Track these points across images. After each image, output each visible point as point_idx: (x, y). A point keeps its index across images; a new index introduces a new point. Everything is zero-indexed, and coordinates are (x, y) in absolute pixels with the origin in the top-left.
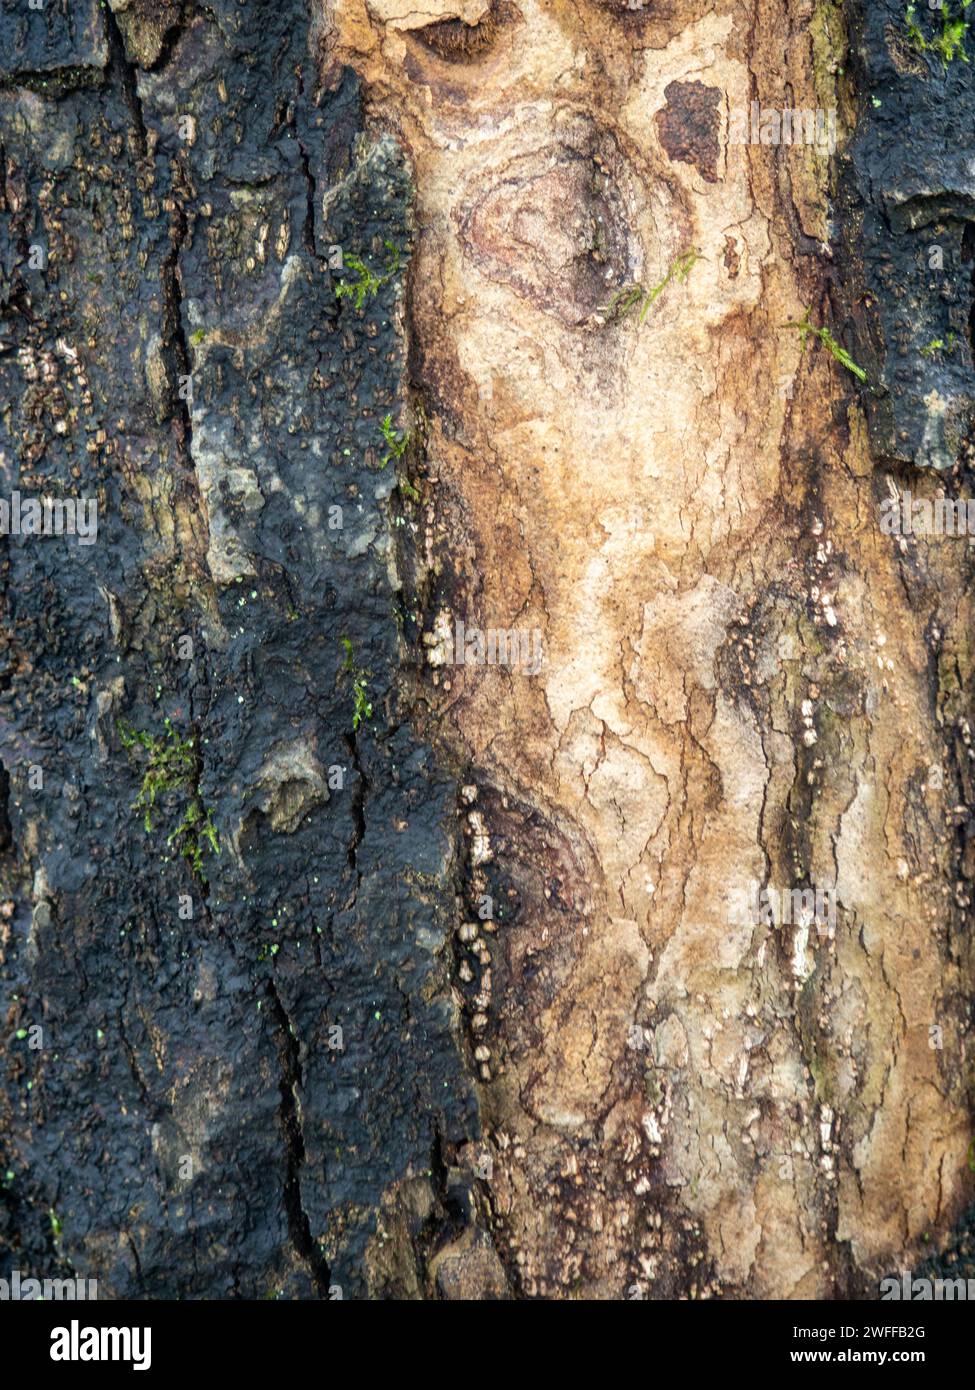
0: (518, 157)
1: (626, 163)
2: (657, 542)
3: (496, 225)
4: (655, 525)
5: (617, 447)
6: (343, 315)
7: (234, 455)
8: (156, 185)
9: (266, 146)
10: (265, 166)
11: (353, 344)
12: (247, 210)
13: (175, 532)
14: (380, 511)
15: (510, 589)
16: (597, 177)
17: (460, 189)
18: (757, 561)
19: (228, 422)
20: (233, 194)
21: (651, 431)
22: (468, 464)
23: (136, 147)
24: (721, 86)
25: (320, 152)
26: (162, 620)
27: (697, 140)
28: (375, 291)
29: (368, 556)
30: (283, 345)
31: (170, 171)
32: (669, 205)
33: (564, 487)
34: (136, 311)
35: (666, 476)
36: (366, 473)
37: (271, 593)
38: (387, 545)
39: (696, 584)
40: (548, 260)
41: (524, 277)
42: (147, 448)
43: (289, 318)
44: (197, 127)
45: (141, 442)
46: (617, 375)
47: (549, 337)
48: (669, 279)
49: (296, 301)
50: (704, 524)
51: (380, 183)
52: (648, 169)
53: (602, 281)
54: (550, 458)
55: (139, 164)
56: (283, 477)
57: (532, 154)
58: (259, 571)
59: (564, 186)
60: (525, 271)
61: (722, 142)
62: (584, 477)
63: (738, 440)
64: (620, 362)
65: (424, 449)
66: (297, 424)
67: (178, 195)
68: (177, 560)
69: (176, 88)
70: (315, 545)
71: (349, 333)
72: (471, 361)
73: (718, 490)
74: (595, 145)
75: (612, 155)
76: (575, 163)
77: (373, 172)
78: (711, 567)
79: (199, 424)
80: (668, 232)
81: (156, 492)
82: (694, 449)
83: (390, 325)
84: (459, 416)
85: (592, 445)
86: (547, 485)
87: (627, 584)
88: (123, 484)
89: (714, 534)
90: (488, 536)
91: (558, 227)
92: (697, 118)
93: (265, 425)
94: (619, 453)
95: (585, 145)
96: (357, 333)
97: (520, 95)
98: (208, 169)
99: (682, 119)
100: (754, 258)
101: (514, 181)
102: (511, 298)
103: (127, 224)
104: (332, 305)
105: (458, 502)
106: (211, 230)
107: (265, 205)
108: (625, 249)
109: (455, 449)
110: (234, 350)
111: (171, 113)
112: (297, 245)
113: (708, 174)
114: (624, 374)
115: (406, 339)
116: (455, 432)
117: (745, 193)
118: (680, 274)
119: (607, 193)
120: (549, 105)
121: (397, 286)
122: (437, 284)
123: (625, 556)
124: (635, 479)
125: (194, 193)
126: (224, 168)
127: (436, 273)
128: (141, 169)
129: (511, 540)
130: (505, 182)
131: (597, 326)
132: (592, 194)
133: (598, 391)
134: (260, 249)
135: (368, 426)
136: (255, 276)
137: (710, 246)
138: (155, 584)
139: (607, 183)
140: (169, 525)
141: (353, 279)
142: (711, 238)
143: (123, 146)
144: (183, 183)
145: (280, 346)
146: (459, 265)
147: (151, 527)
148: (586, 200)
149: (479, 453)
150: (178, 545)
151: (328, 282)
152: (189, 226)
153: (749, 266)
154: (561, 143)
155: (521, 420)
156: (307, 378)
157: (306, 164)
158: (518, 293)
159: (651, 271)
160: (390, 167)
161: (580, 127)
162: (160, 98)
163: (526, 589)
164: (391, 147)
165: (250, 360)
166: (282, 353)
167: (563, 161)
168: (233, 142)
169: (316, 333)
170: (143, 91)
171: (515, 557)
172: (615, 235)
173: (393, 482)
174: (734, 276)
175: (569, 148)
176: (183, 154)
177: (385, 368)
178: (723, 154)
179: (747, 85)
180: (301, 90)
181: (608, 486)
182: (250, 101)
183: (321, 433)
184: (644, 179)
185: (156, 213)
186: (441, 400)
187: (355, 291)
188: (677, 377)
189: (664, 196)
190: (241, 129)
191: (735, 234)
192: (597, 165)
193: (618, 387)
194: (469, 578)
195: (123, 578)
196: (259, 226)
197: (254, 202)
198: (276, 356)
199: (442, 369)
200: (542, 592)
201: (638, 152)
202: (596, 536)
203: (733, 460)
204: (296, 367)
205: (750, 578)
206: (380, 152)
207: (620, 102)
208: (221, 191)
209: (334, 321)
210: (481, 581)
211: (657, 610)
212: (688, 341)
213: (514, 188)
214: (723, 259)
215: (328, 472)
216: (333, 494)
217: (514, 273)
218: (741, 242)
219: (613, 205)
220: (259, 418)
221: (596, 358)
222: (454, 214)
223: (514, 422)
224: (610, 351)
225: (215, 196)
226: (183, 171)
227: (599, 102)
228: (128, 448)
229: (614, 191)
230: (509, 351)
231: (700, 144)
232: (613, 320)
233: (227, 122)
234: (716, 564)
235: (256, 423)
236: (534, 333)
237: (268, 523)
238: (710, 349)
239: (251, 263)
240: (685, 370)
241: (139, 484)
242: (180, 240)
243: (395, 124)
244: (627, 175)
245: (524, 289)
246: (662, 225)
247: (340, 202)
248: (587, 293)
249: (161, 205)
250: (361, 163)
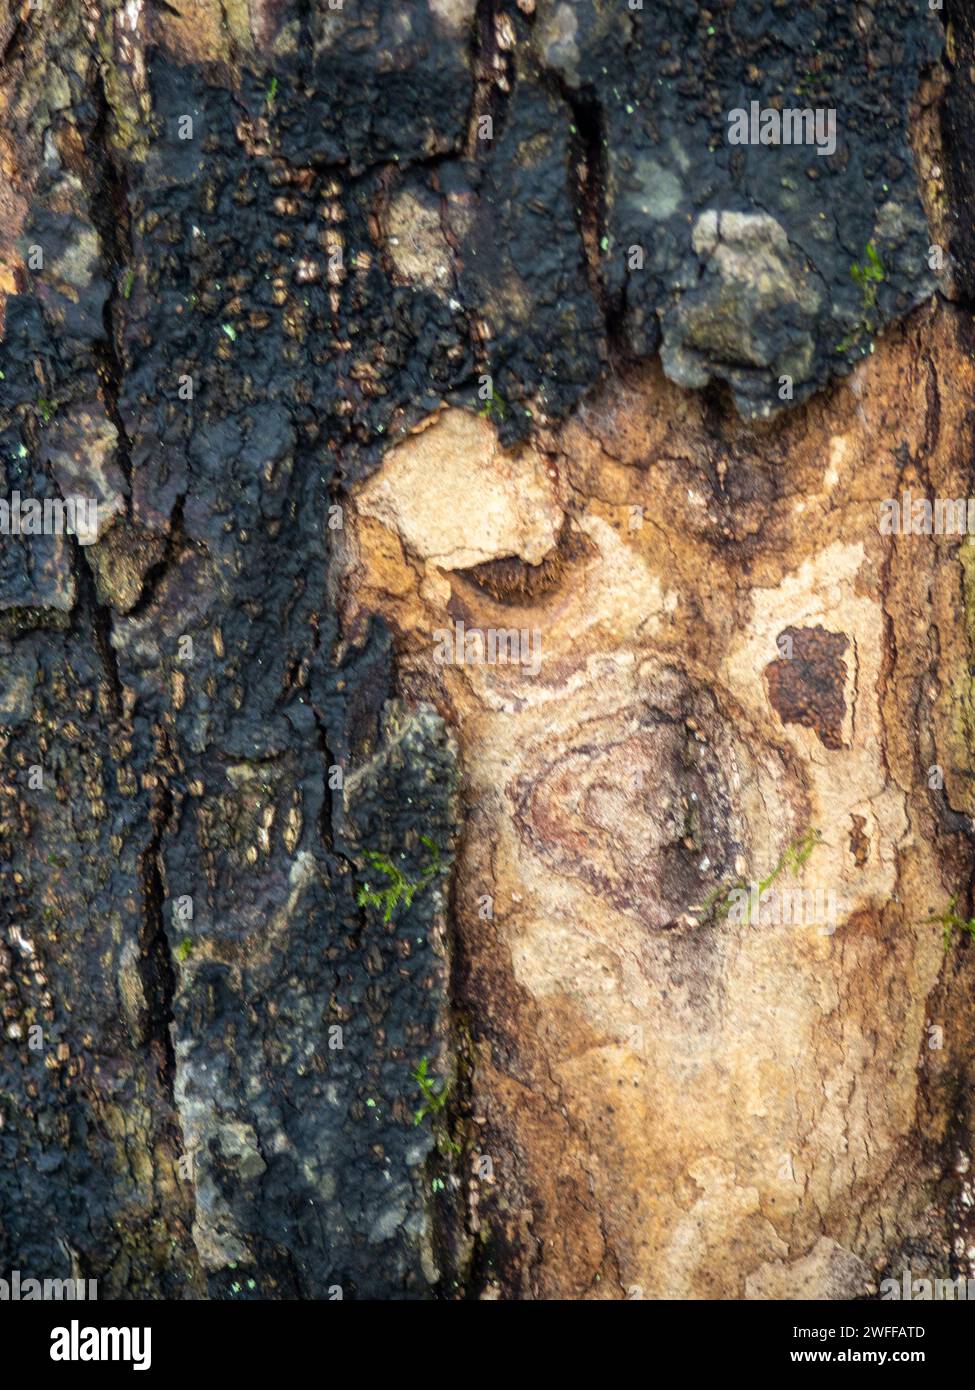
0: (591, 720)
1: (727, 727)
2: (763, 1198)
3: (562, 804)
4: (759, 1177)
5: (711, 1082)
6: (367, 928)
7: (228, 1102)
8: (135, 753)
9: (273, 712)
10: (271, 739)
11: (379, 966)
12: (248, 789)
13: (155, 1179)
14: (413, 1181)
15: (575, 1258)
16: (691, 745)
17: (517, 761)
18: (887, 1212)
19: (221, 1059)
20: (230, 771)
21: (756, 1059)
22: (523, 1102)
23: (110, 706)
24: (847, 631)
25: (342, 723)
26: (137, 1281)
27: (818, 697)
28: (408, 901)
29: (398, 1241)
30: (291, 966)
31: (152, 739)
32: (781, 779)
33: (645, 1132)
34: (107, 907)
35: (774, 1113)
36: (394, 1130)
37: (273, 1283)
38: (421, 1227)
39: (810, 1248)
40: (627, 848)
41: (597, 868)
42: (121, 1072)
43: (300, 933)
44: (186, 685)
45: (114, 1064)
46: (713, 989)
47: (628, 943)
48: (779, 870)
49: (308, 911)
50: (821, 1173)
51: (417, 765)
52: (755, 734)
53: (697, 872)
54: (629, 1096)
55: (112, 727)
56: (288, 1132)
57: (610, 717)
58: (258, 1257)
59: (649, 756)
60: (599, 860)
61: (848, 699)
62: (671, 1118)
63: (865, 1065)
64: (717, 973)
65: (469, 1080)
66: (307, 1064)
67: (160, 769)
68: (156, 1214)
69: (160, 636)
70: (329, 1226)
71: (375, 953)
72: (530, 973)
73: (839, 1130)
74: (688, 704)
75: (709, 717)
76: (662, 728)
77: (406, 752)
78: (829, 1225)
79: (184, 1059)
80: (779, 812)
81: (131, 1129)
82: (809, 1077)
83: (426, 945)
84: (514, 1040)
85: (681, 1078)
86: (623, 1130)
87: (723, 1250)
88: (90, 1115)
89: (834, 1187)
90: (548, 1192)
91: (641, 808)
92: (818, 670)
93: (268, 1063)
94: (715, 1088)
95: (676, 705)
96: (384, 952)
97: (594, 645)
98: (199, 736)
99: (799, 671)
100: (886, 841)
101: (585, 750)
102: (580, 894)
103: (97, 799)
104: (355, 917)
105: (511, 1149)
106: (202, 813)
107: (270, 783)
108: (725, 832)
109: (509, 1082)
110: (230, 968)
111: (152, 666)
112: (311, 835)
113: (831, 740)
114: (722, 988)
115: (447, 960)
116: (508, 1061)
117: (876, 763)
118: (794, 863)
119: (703, 764)
120: (631, 656)
121: (437, 895)
122: (487, 877)
123: (722, 1217)
124: (734, 1119)
125: (181, 767)
126: (219, 739)
127: (486, 862)
128: (116, 734)
129: (577, 1198)
130: (574, 751)
131: (689, 929)
132: (682, 764)
133: (689, 1010)
134: (264, 836)
135: (397, 1071)
136: (260, 868)
137: (832, 829)
138: (129, 1239)
139: (703, 751)
140: (147, 1169)
141: (382, 884)
142: (833, 822)
143: (93, 704)
144: (167, 752)
145: (287, 964)
146: (515, 852)
147: (125, 1169)
148: (676, 773)
149: (539, 1088)
150: (158, 1197)
151: (349, 888)
152: (176, 810)
153: (880, 851)
154: (645, 703)
155: (592, 1045)
156: (321, 1007)
157: (322, 738)
158: (590, 888)
159: (758, 860)
160: (428, 746)
161: (670, 684)
162: (139, 649)
163: (596, 1260)
164: (431, 721)
165: (250, 982)
166: (290, 975)
167: (647, 724)
168: (231, 706)
169: (333, 953)
170: (118, 640)
171: (584, 1220)
172: (712, 815)
173: (430, 1142)
174: (861, 863)
175: (655, 708)
176: (169, 719)
177: (420, 997)
178: (849, 714)
179: (880, 628)
180: (317, 643)
181: (701, 1128)
182: (254, 657)
183: (338, 1078)
184: (748, 746)
185: (133, 790)
186: (491, 1020)
187: (384, 901)
188: (790, 989)
189: (774, 767)
190: (240, 691)
191: (864, 811)
192: (690, 731)
193: (714, 1005)
194: (524, 1247)
195: (89, 1228)
196: (262, 809)
197: (257, 780)
198: (282, 980)
199: (492, 982)
200: (617, 1263)
201: (743, 713)
202: (685, 1192)
203: (860, 1090)
204: (308, 993)
205: (878, 1235)
206: (417, 728)
207: (719, 652)
208: (216, 765)
209: (356, 936)
210: (539, 1250)
211: (762, 1284)
212: (804, 946)
213: (585, 758)
214: (848, 844)
215: (347, 1128)
216: (353, 1156)
217: (586, 862)
218: (871, 821)
219: (710, 779)
220: (260, 1054)
221: (687, 969)
222: (509, 791)
223: (583, 1047)
224: (704, 959)
225: (208, 773)
226: (166, 738)
227: (693, 652)
228: (97, 1070)
229: (711, 761)
230: (576, 960)
231: (821, 702)
232: (712, 920)
233: (224, 683)
234: (836, 1221)
235: (257, 1059)
236: (610, 938)
237: (270, 1193)
238: (832, 955)
239: (252, 854)
240: (800, 979)
241: (110, 1116)
242: (162, 823)
243: (435, 679)
244: (728, 741)
245: (596, 882)
246: (772, 802)
247: (365, 791)
248: (675, 889)
249: (139, 779)
250: (393, 741)
